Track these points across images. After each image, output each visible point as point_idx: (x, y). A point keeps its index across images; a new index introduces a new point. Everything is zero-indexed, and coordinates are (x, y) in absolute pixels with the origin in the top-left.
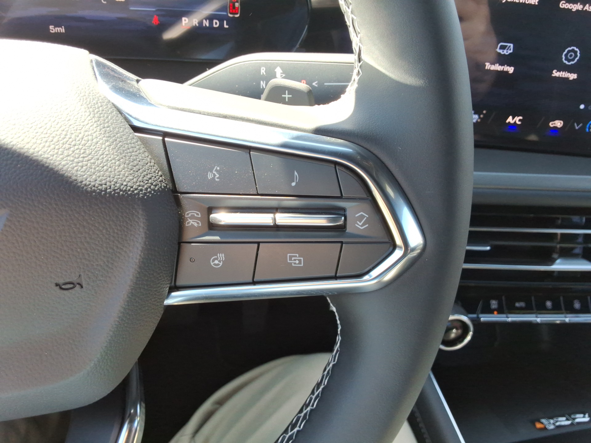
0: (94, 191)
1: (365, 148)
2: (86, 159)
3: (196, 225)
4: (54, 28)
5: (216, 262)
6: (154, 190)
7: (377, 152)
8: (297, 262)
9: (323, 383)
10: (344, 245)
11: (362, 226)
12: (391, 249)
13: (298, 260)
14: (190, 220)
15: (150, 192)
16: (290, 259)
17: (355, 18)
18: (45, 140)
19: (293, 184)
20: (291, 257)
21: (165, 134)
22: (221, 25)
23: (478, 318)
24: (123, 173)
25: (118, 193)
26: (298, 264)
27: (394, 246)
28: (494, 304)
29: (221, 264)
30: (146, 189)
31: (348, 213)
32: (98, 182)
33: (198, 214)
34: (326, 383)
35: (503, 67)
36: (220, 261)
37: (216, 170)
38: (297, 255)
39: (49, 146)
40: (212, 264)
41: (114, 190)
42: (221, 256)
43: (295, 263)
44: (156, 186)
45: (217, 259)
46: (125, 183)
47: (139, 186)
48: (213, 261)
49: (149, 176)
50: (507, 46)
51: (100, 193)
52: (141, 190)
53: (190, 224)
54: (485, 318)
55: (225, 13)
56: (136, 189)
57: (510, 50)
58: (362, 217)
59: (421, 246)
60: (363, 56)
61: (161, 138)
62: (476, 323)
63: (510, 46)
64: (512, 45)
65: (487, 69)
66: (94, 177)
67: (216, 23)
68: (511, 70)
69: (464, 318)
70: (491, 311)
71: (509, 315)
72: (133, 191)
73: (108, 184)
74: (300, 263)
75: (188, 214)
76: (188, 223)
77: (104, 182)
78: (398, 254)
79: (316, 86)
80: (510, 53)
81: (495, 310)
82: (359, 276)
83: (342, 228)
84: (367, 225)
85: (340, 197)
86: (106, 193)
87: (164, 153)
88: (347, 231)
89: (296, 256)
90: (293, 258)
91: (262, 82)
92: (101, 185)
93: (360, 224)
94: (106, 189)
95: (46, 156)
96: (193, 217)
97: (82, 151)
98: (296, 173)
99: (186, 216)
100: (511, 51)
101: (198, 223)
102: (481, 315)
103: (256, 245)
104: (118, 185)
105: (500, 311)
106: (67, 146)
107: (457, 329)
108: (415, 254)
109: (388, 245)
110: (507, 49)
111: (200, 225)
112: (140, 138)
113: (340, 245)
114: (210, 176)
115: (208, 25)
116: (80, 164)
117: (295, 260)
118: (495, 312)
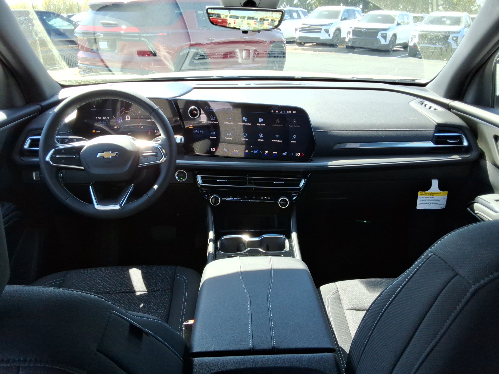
27: (163, 157)
84: (160, 154)
88: (158, 155)
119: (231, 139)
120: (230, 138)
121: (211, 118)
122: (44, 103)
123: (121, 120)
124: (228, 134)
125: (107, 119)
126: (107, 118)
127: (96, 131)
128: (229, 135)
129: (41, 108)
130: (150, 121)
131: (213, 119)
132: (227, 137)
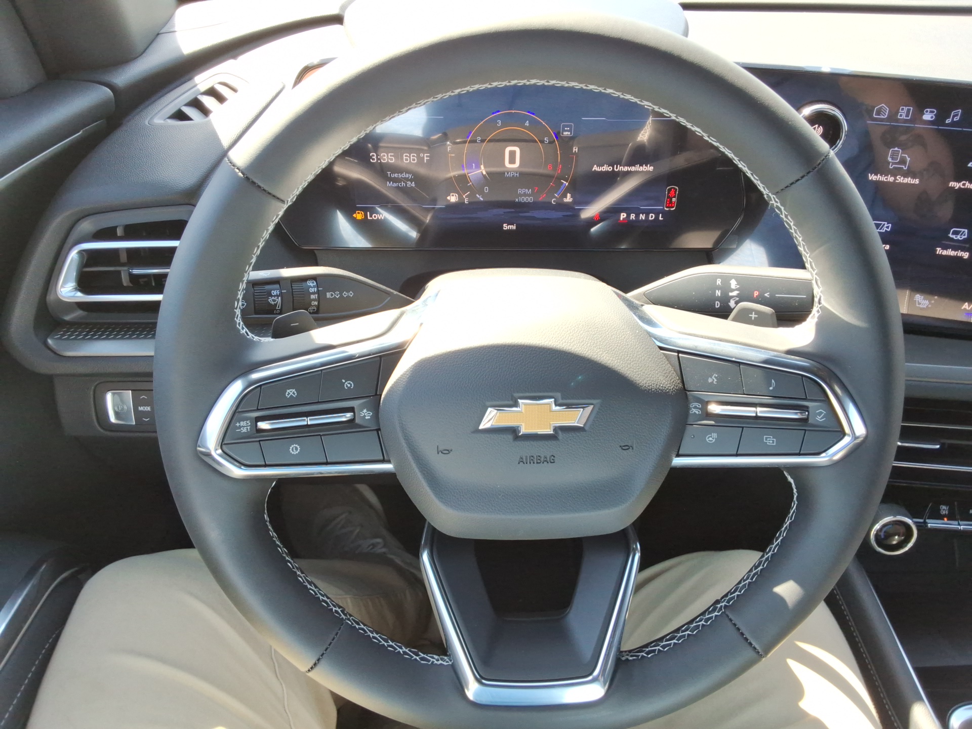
0: (646, 390)
1: (824, 365)
2: (640, 370)
3: (697, 412)
4: (507, 226)
5: (711, 439)
6: (676, 389)
7: (832, 367)
8: (771, 442)
9: (782, 535)
10: (807, 432)
11: (820, 419)
12: (842, 436)
13: (772, 440)
14: (693, 409)
15: (674, 391)
16: (766, 440)
17: (818, 278)
18: (617, 358)
19: (771, 388)
20: (766, 438)
21: (679, 352)
22: (657, 217)
23: (925, 523)
24: (660, 378)
25: (658, 391)
26: (772, 443)
27: (844, 434)
28: (944, 509)
29: (714, 440)
30: (673, 389)
31: (810, 410)
32: (647, 384)
33: (699, 406)
34: (785, 535)
35: (956, 252)
36: (713, 439)
37: (715, 377)
38: (772, 437)
39: (620, 362)
40: (707, 440)
41: (656, 389)
42: (715, 435)
43: (769, 443)
44: (677, 386)
45: (711, 437)
46: (662, 385)
47: (669, 387)
48: (708, 438)
49: (673, 380)
50: (961, 231)
51: (648, 391)
52: (670, 390)
53: (693, 412)
54: (932, 524)
55: (662, 208)
56: (668, 389)
57: (965, 235)
58: (821, 413)
59: (864, 436)
60: (822, 301)
61: (676, 354)
62: (921, 527)
63: (964, 232)
64: (966, 231)
65: (939, 254)
66: (645, 381)
67: (652, 217)
68: (966, 255)
69: (909, 521)
70: (941, 517)
71: (961, 523)
72: (666, 390)
73: (653, 385)
74: (773, 443)
75: (692, 405)
76: (692, 411)
77: (650, 384)
78: (846, 440)
79: (768, 296)
80: (964, 238)
81: (945, 516)
82: (818, 454)
83: (805, 421)
84: (824, 419)
85: (805, 399)
86: (652, 391)
87: (678, 364)
88: (809, 422)
89: (770, 438)
90: (768, 439)
91: (717, 291)
92: (649, 386)
93: (820, 418)
94: (652, 388)
95: (619, 368)
96: (695, 407)
97: (637, 365)
98: (773, 381)
99: (691, 406)
100: (966, 237)
101: (699, 412)
102: (928, 521)
103: (741, 429)
104: (658, 386)
105: (951, 517)
106: (629, 362)
107: (899, 536)
108: (858, 441)
109: (839, 433)
110: (961, 235)
111: (700, 413)
112: (664, 354)
113: (804, 431)
114: (710, 380)
115: (644, 218)
116: (637, 373)
117: (769, 440)
118: (945, 519)
119: (961, 258)
120: (960, 253)
121: (890, 159)
122: (126, 76)
123: (482, 167)
124: (956, 233)
125: (421, 160)
126: (418, 157)
127: (366, 216)
128: (959, 237)
129: (114, 100)
130: (607, 172)
131: (899, 163)
132: (945, 248)
